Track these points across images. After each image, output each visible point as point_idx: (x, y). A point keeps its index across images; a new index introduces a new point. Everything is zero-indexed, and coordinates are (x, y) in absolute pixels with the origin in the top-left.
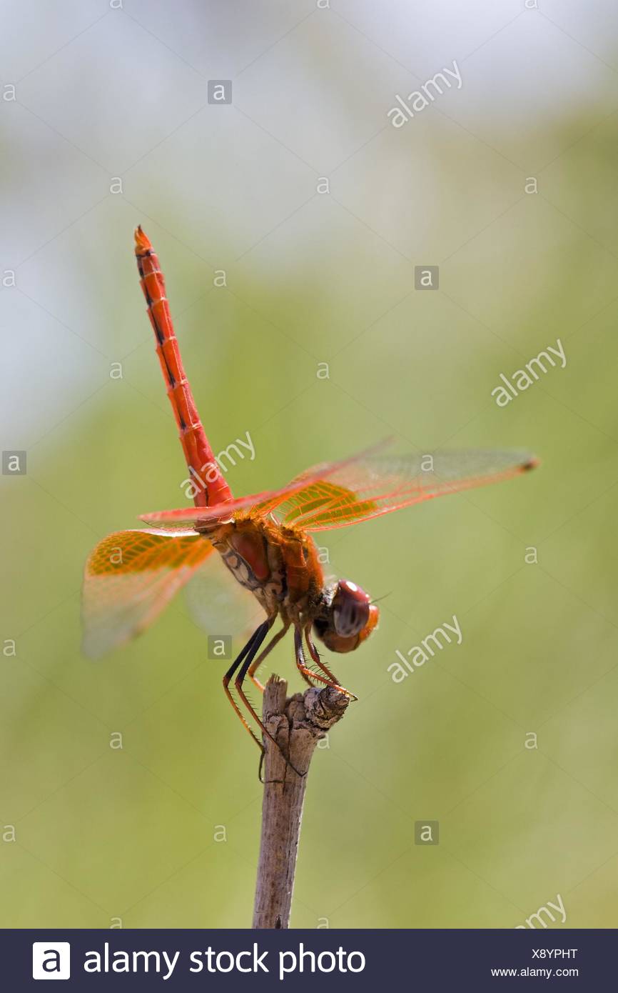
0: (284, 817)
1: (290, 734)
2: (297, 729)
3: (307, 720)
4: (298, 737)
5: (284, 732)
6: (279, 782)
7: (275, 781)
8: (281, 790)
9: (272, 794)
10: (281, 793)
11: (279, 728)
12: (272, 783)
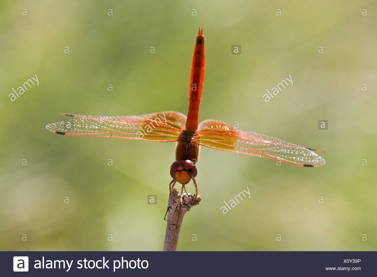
0: (175, 237)
1: (180, 209)
2: (183, 207)
3: (186, 205)
4: (183, 210)
5: (178, 208)
6: (175, 225)
7: (173, 225)
8: (175, 228)
9: (172, 228)
10: (175, 229)
11: (177, 207)
12: (172, 225)
